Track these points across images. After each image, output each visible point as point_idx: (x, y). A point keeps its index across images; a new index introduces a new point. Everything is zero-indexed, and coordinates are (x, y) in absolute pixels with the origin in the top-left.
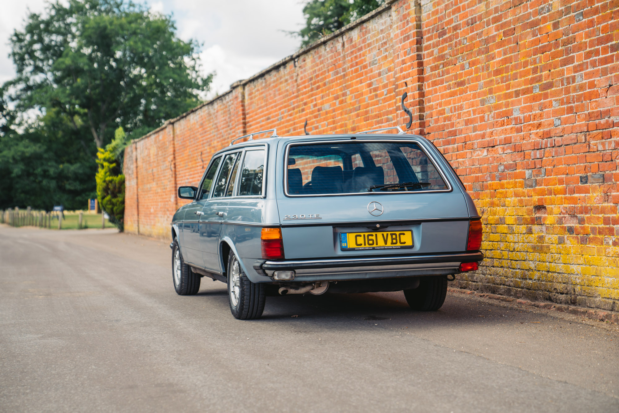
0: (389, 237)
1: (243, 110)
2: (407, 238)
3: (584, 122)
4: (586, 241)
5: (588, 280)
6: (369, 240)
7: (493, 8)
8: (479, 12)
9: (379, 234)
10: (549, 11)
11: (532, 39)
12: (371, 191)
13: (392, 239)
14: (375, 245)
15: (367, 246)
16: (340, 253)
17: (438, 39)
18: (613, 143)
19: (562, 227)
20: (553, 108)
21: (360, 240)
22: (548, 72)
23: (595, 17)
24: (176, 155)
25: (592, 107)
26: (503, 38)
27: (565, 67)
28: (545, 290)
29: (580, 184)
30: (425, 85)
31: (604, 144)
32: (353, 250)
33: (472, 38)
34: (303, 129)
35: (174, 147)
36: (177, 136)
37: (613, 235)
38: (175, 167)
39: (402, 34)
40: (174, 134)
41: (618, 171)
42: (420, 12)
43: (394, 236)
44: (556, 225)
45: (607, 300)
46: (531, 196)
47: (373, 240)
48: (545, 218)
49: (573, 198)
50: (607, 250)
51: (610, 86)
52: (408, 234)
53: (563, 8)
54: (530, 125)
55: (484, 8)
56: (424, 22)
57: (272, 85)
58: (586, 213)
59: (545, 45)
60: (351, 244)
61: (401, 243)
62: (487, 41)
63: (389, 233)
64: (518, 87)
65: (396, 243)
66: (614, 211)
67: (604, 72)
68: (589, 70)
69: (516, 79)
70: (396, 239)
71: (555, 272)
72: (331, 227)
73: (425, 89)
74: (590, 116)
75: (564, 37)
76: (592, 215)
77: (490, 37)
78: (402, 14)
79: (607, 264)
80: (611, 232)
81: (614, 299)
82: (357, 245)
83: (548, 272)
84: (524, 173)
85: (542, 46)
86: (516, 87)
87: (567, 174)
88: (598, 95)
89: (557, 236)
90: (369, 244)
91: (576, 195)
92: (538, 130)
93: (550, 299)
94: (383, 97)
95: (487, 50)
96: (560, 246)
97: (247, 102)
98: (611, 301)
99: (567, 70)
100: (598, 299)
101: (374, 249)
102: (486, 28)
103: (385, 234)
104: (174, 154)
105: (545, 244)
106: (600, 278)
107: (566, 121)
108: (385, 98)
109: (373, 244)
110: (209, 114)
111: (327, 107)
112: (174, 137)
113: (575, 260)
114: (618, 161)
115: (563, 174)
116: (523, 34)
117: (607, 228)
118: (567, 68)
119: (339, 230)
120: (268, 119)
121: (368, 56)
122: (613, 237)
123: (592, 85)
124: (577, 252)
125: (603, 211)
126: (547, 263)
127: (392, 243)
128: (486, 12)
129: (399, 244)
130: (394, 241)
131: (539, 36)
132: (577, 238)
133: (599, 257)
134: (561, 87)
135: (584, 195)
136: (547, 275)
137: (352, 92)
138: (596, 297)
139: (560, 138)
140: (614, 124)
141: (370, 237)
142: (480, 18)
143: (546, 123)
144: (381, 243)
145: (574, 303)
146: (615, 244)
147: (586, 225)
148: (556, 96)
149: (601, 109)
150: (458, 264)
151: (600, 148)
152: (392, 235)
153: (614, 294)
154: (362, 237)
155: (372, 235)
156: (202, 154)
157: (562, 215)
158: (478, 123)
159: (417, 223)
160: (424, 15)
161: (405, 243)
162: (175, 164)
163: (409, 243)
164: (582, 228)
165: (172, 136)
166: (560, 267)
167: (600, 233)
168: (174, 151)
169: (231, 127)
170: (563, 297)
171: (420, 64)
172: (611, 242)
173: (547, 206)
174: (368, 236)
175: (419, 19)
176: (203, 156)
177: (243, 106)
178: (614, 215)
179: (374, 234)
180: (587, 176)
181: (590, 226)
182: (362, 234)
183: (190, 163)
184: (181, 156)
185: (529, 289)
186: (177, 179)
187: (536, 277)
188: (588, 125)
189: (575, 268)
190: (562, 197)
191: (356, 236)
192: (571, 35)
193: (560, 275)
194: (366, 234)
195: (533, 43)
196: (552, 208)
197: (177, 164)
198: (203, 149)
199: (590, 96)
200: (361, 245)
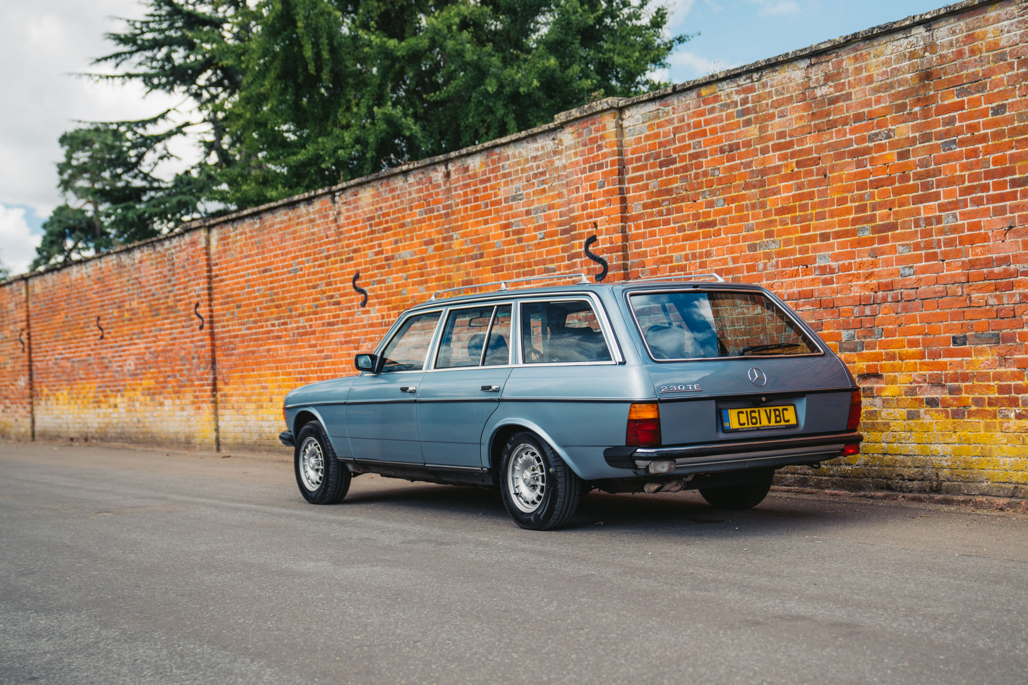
0: (773, 413)
1: (208, 260)
2: (790, 415)
3: (960, 271)
4: (964, 415)
5: (965, 462)
6: (752, 418)
7: (775, 132)
8: (745, 137)
9: (762, 410)
10: (888, 137)
11: (855, 170)
12: (743, 354)
13: (776, 416)
14: (758, 425)
15: (751, 425)
16: (722, 436)
17: (659, 169)
18: (1018, 296)
19: (916, 399)
20: (897, 255)
21: (743, 418)
22: (887, 210)
23: (980, 146)
24: (32, 322)
25: (974, 253)
26: (796, 170)
27: (921, 206)
28: (880, 477)
29: (951, 346)
30: (630, 226)
31: (999, 298)
32: (737, 431)
33: (731, 169)
34: (351, 284)
35: (28, 311)
36: (36, 296)
37: (1017, 406)
38: (29, 338)
39: (586, 161)
40: (27, 293)
41: (1026, 329)
42: (622, 135)
43: (777, 413)
44: (904, 397)
45: (1003, 485)
46: (854, 362)
47: (755, 418)
48: (880, 390)
49: (938, 363)
50: (1005, 425)
51: (1011, 227)
52: (791, 409)
53: (917, 134)
54: (850, 275)
55: (757, 132)
56: (628, 149)
57: (276, 227)
58: (964, 381)
59: (881, 179)
60: (734, 423)
61: (785, 421)
62: (764, 172)
63: (772, 408)
64: (826, 228)
65: (780, 422)
66: (1020, 377)
67: (1000, 211)
68: (969, 208)
69: (824, 219)
70: (779, 416)
71: (900, 454)
72: (713, 402)
73: (630, 230)
74: (973, 264)
75: (919, 169)
76: (976, 383)
77: (770, 168)
78: (586, 137)
79: (1005, 441)
80: (1014, 402)
81: (1017, 483)
82: (741, 424)
83: (885, 454)
84: (840, 334)
85: (875, 180)
86: (821, 229)
87: (926, 334)
88: (985, 238)
89: (905, 411)
90: (753, 424)
91: (942, 360)
92: (867, 282)
93: (889, 488)
94: (536, 242)
95: (762, 184)
96: (910, 422)
97: (213, 250)
98: (1011, 486)
99: (927, 210)
100: (985, 484)
101: (758, 429)
102: (760, 156)
103: (768, 409)
104: (28, 320)
105: (879, 421)
106: (988, 458)
107: (924, 270)
108: (539, 243)
109: (756, 423)
110: (121, 266)
111: (406, 254)
112: (27, 298)
113: (941, 438)
114: (1025, 317)
115: (918, 334)
116: (837, 165)
117: (1006, 398)
118: (924, 207)
119: (721, 406)
120: (265, 271)
121: (502, 189)
122: (1016, 409)
123: (976, 226)
124: (946, 428)
125: (998, 377)
126: (884, 444)
127: (776, 422)
128: (761, 137)
129: (783, 423)
130: (778, 419)
131: (869, 167)
132: (947, 412)
133: (989, 434)
134: (913, 229)
135: (960, 359)
136: (882, 459)
137: (463, 235)
138: (982, 482)
139: (913, 291)
140: (1016, 273)
141: (753, 415)
142: (747, 144)
143: (885, 273)
144: (765, 422)
145: (938, 490)
146: (1019, 417)
147: (964, 395)
148: (903, 240)
149: (994, 256)
150: (842, 446)
151: (992, 301)
152: (775, 410)
153: (1017, 477)
154: (745, 415)
155: (755, 412)
156: (99, 319)
157: (914, 385)
158: (743, 273)
159: (800, 395)
160: (628, 139)
161: (788, 421)
162: (28, 334)
163: (793, 421)
164: (955, 399)
165: (24, 295)
166: (912, 448)
167: (990, 404)
168: (28, 316)
169: (173, 282)
170: (916, 484)
171: (623, 200)
172: (1012, 415)
173: (885, 374)
174: (751, 412)
175: (620, 144)
176: (101, 322)
177: (207, 254)
178: (1020, 382)
179: (756, 409)
180: (965, 336)
181: (971, 396)
182: (744, 410)
183: (67, 333)
184: (46, 323)
185: (846, 477)
186: (33, 355)
187: (862, 462)
188: (968, 276)
189: (939, 448)
190: (916, 363)
191: (739, 413)
192: (933, 167)
193: (908, 458)
194: (749, 410)
195: (856, 176)
196: (895, 376)
197: (32, 334)
198: (102, 313)
199: (972, 240)
200: (744, 424)
